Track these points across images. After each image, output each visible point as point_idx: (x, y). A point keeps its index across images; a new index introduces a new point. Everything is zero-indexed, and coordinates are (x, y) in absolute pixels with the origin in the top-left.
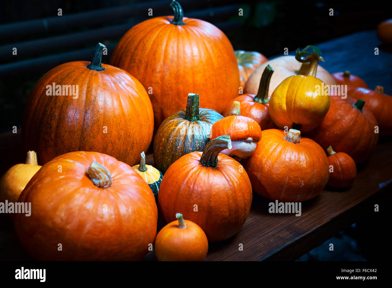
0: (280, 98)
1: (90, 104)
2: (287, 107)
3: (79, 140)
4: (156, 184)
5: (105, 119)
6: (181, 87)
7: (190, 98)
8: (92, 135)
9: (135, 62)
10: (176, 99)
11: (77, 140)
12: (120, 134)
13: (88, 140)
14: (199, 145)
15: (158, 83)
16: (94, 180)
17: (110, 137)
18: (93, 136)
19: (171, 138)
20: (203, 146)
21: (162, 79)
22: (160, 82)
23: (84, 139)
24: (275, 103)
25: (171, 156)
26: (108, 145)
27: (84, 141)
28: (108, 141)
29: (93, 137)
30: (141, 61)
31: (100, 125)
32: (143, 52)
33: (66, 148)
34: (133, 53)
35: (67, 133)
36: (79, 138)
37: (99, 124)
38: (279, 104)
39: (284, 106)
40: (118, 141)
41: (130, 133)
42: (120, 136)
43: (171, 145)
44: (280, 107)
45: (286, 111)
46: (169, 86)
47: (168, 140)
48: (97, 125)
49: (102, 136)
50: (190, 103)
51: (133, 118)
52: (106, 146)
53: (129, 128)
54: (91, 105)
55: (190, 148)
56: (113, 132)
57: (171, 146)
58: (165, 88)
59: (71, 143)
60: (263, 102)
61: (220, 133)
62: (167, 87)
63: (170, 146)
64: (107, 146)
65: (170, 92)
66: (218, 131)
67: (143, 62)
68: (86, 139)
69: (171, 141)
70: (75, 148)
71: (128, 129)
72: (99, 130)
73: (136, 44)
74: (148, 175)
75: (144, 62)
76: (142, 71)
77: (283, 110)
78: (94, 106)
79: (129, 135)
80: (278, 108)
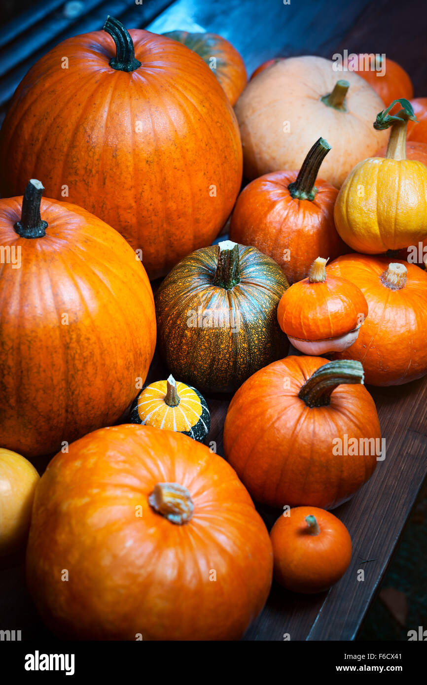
0: (365, 213)
1: (71, 330)
2: (380, 229)
3: (64, 396)
4: (202, 420)
5: (102, 347)
6: (172, 205)
7: (225, 254)
8: (86, 382)
9: (76, 174)
10: (165, 226)
11: (61, 398)
12: (129, 360)
13: (80, 393)
14: (257, 335)
15: (131, 207)
16: (171, 517)
17: (116, 373)
18: (88, 383)
19: (205, 332)
20: (264, 336)
21: (138, 199)
22: (134, 204)
23: (73, 393)
24: (355, 221)
25: (209, 361)
26: (115, 387)
27: (74, 396)
28: (113, 381)
29: (88, 385)
30: (91, 171)
31: (97, 361)
32: (91, 154)
33: (42, 416)
34: (67, 155)
35: (41, 392)
36: (63, 393)
37: (95, 360)
38: (365, 224)
39: (376, 229)
40: (127, 372)
41: (140, 349)
42: (129, 364)
43: (208, 344)
44: (368, 230)
45: (379, 236)
46: (151, 208)
47: (198, 336)
48: (91, 363)
49: (102, 377)
50: (225, 261)
51: (141, 322)
52: (111, 389)
53: (138, 342)
54: (73, 331)
55: (243, 345)
56: (118, 363)
57: (206, 345)
58: (145, 213)
59: (51, 405)
60: (308, 198)
61: (310, 329)
62: (148, 211)
63: (204, 346)
64: (113, 388)
65: (153, 218)
66: (305, 325)
67: (94, 172)
68: (76, 392)
69: (207, 337)
70: (58, 410)
71: (137, 344)
72: (96, 370)
73: (68, 135)
74: (187, 410)
75: (97, 172)
76: (95, 187)
77: (373, 234)
78: (79, 332)
79: (140, 353)
80: (363, 231)
